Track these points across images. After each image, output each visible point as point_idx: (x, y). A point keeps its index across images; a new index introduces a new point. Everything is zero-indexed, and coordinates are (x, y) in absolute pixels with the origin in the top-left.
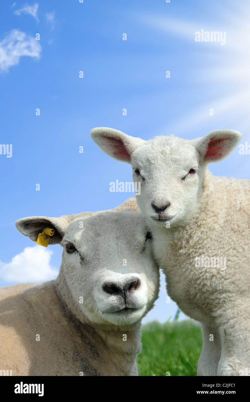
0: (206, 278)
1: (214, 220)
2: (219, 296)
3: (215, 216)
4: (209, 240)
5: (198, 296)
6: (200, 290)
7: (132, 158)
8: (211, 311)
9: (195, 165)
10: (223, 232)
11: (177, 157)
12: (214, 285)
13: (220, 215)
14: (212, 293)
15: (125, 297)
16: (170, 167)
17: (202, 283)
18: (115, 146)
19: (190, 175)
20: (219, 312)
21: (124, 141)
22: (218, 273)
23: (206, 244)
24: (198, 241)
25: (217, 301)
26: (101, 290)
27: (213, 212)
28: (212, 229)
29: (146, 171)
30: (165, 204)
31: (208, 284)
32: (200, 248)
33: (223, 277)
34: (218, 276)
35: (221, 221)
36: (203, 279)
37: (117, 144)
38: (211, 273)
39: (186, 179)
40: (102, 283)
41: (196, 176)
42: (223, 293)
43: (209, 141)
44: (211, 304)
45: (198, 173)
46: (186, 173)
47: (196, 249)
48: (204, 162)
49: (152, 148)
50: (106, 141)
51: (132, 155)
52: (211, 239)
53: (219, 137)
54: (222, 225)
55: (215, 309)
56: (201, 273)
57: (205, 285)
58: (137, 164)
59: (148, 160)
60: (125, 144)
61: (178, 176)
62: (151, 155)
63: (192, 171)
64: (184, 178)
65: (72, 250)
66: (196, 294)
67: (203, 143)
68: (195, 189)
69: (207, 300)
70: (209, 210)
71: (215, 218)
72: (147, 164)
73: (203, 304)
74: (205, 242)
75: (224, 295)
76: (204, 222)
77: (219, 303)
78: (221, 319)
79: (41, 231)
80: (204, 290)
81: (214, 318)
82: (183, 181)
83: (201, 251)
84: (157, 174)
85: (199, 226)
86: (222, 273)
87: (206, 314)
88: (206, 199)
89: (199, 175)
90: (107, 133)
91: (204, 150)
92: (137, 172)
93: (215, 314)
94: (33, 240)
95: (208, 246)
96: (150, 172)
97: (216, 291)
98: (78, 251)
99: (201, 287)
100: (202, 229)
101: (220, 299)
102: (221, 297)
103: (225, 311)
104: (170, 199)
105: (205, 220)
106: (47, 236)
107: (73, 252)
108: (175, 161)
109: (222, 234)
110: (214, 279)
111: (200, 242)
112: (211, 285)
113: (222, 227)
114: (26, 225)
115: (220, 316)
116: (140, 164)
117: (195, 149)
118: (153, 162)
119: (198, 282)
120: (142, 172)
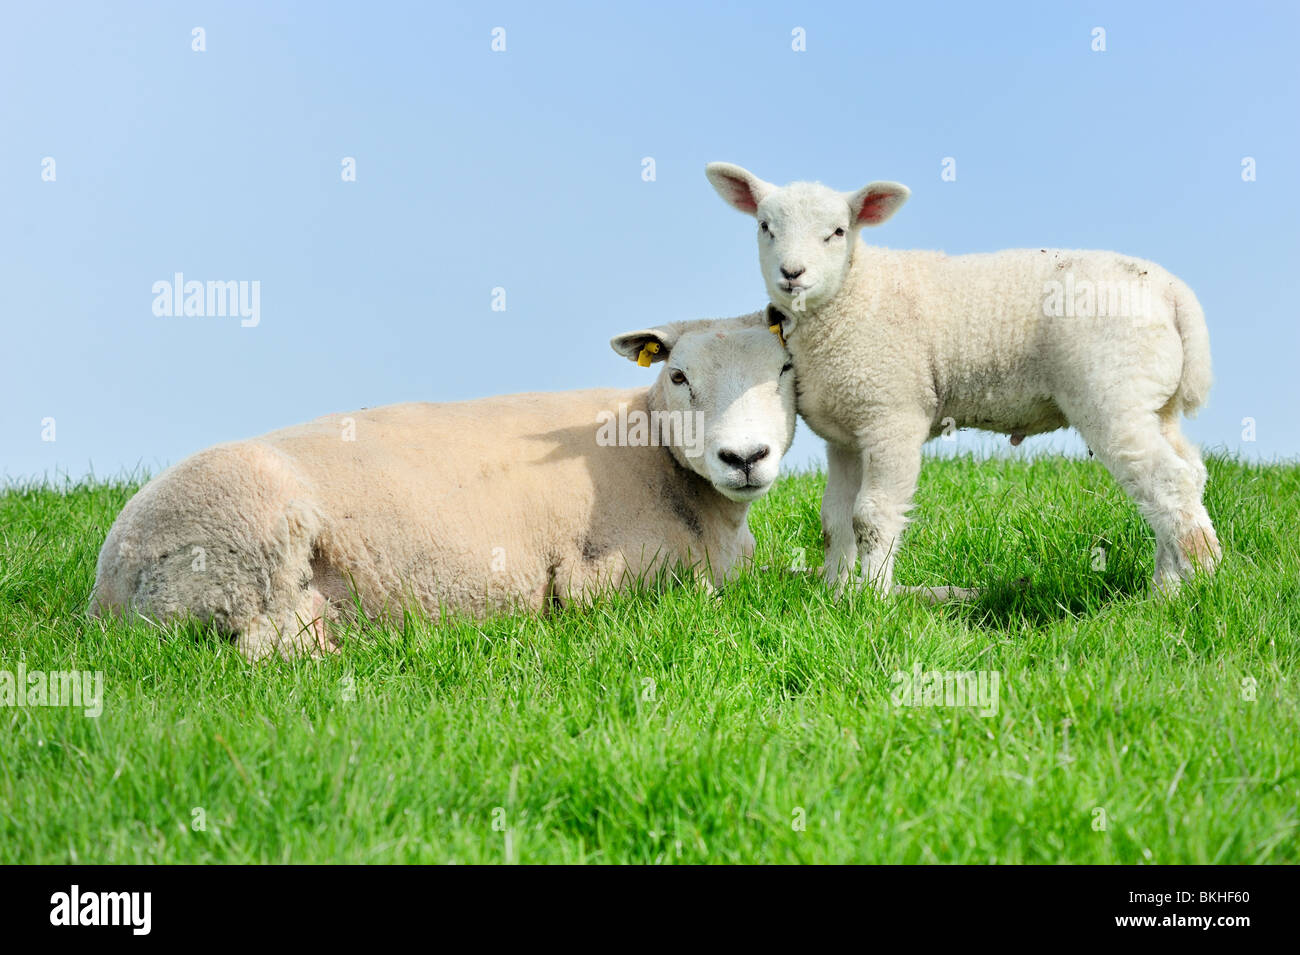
0: (851, 386)
1: (863, 306)
2: (866, 409)
3: (865, 300)
4: (857, 332)
5: (837, 409)
6: (842, 400)
7: (759, 208)
8: (853, 428)
9: (845, 224)
10: (877, 324)
11: (820, 209)
12: (861, 394)
13: (873, 300)
14: (858, 405)
15: (747, 472)
16: (810, 222)
17: (845, 392)
18: (738, 191)
19: (835, 236)
20: (866, 430)
21: (750, 184)
22: (868, 379)
23: (853, 340)
24: (842, 336)
25: (864, 416)
26: (716, 456)
27: (862, 296)
28: (861, 319)
29: (777, 225)
30: (798, 269)
31: (854, 394)
32: (844, 345)
33: (874, 385)
34: (868, 383)
35: (874, 308)
36: (847, 387)
37: (740, 188)
38: (859, 378)
39: (830, 240)
40: (719, 448)
41: (843, 240)
42: (872, 405)
43: (866, 195)
44: (854, 420)
45: (847, 237)
46: (831, 232)
47: (839, 345)
48: (856, 224)
49: (789, 195)
50: (724, 182)
51: (759, 204)
52: (860, 332)
53: (880, 192)
54: (875, 313)
55: (860, 427)
56: (845, 378)
57: (849, 394)
58: (765, 215)
59: (781, 210)
60: (752, 188)
61: (820, 235)
62: (785, 204)
63: (839, 232)
64: (827, 240)
65: (680, 380)
66: (835, 406)
67: (859, 197)
68: (841, 259)
69: (849, 415)
70: (857, 293)
71: (866, 304)
72: (780, 216)
73: (843, 420)
74: (852, 336)
75: (874, 408)
76: (851, 309)
77: (866, 419)
78: (868, 439)
79: (642, 348)
80: (847, 401)
81: (857, 437)
82: (826, 243)
83: (846, 348)
84: (791, 230)
85: (844, 315)
86: (873, 378)
87: (847, 432)
88: (854, 279)
89: (848, 240)
90: (728, 171)
91: (859, 207)
92: (765, 227)
93: (857, 433)
94: (632, 360)
95: (855, 342)
96: (781, 226)
97: (864, 402)
98: (688, 384)
99: (842, 397)
100: (848, 319)
101: (869, 413)
102: (870, 410)
103: (874, 429)
104: (805, 263)
105: (852, 306)
106: (649, 353)
107: (681, 383)
108: (817, 215)
109: (874, 326)
110: (862, 387)
111: (845, 337)
112: (857, 395)
113: (875, 316)
114: (625, 342)
115: (867, 435)
116: (770, 216)
117: (847, 206)
118: (787, 213)
119: (840, 390)
120: (771, 227)
